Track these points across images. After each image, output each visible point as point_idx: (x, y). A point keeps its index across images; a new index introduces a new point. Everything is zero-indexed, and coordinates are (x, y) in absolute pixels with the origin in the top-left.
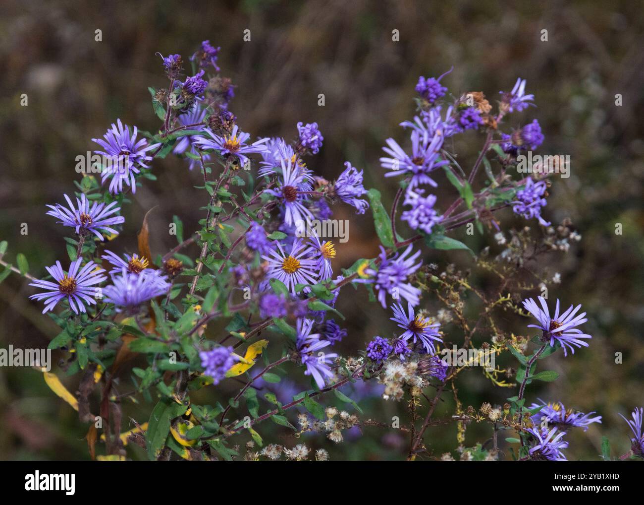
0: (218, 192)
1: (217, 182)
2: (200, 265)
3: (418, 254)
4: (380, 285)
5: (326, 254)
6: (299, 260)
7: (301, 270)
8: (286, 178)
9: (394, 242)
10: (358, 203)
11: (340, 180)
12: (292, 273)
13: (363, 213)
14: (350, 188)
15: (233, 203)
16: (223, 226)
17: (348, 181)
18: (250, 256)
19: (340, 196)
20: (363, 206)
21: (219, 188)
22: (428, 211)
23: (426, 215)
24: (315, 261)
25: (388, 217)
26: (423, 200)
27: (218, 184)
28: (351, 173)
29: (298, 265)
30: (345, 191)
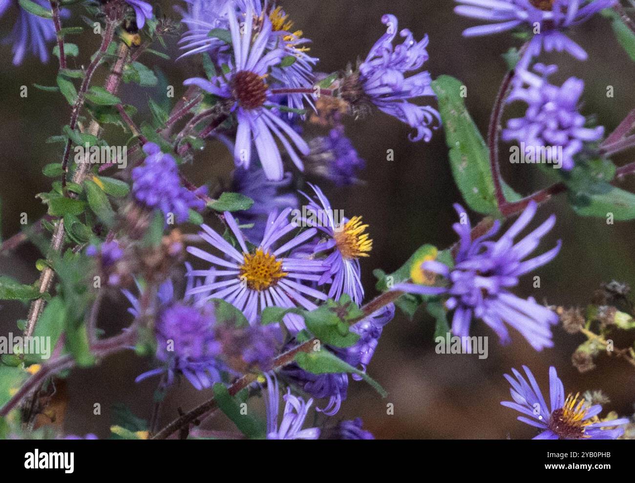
0: (87, 96)
1: (85, 73)
2: (47, 275)
3: (548, 225)
4: (458, 297)
5: (346, 246)
6: (280, 260)
7: (284, 284)
8: (240, 54)
9: (496, 203)
10: (413, 114)
11: (372, 59)
12: (264, 290)
13: (427, 140)
14: (393, 77)
15: (126, 126)
16: (103, 181)
17: (390, 62)
18: (141, 223)
19: (370, 97)
20: (425, 119)
21: (89, 88)
22: (565, 116)
23: (561, 127)
24: (320, 263)
25: (484, 144)
26: (552, 92)
27: (88, 75)
28: (399, 40)
29: (279, 272)
30: (382, 85)
